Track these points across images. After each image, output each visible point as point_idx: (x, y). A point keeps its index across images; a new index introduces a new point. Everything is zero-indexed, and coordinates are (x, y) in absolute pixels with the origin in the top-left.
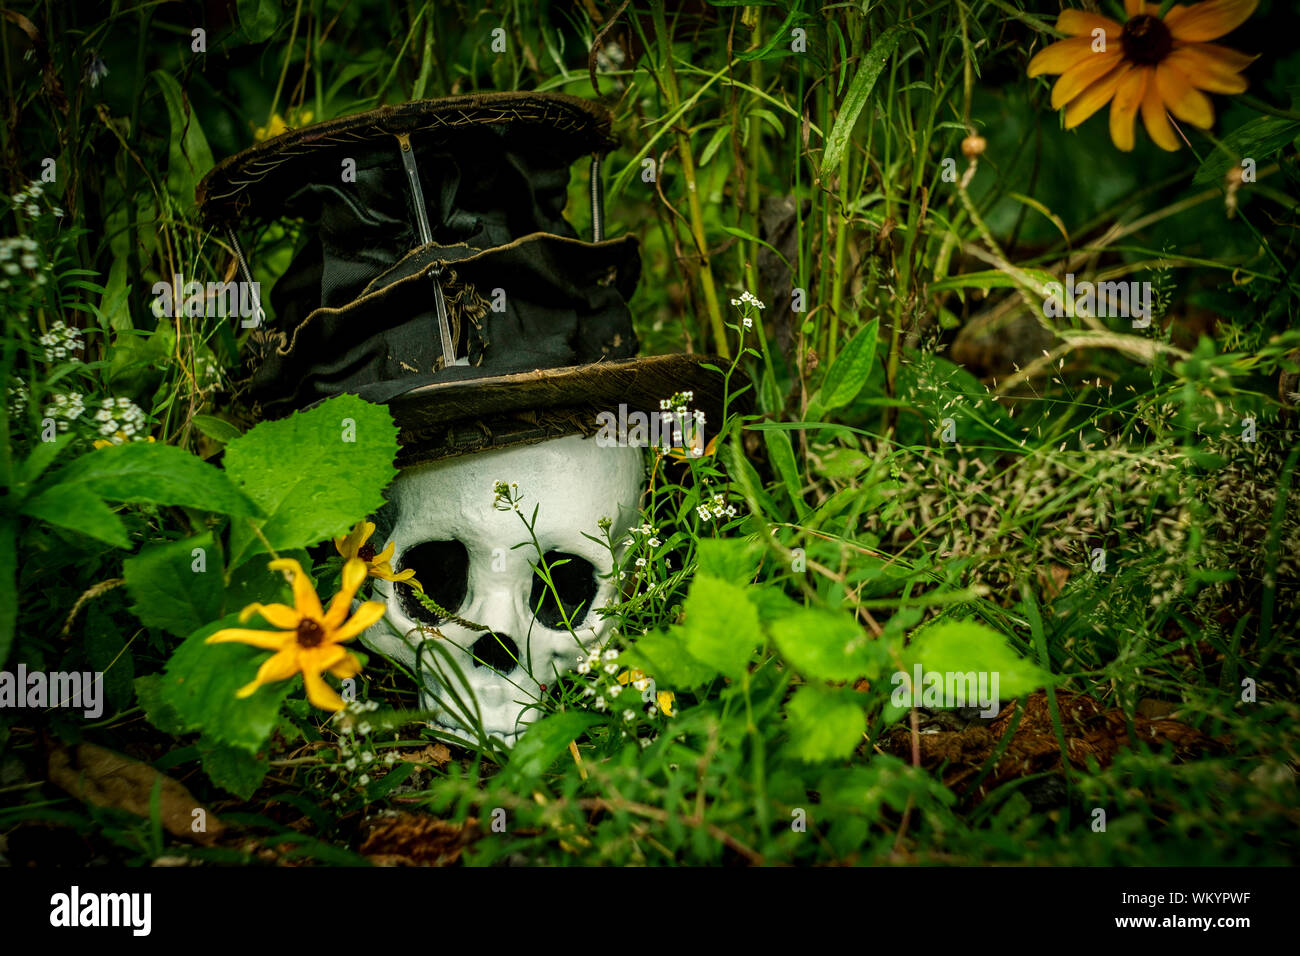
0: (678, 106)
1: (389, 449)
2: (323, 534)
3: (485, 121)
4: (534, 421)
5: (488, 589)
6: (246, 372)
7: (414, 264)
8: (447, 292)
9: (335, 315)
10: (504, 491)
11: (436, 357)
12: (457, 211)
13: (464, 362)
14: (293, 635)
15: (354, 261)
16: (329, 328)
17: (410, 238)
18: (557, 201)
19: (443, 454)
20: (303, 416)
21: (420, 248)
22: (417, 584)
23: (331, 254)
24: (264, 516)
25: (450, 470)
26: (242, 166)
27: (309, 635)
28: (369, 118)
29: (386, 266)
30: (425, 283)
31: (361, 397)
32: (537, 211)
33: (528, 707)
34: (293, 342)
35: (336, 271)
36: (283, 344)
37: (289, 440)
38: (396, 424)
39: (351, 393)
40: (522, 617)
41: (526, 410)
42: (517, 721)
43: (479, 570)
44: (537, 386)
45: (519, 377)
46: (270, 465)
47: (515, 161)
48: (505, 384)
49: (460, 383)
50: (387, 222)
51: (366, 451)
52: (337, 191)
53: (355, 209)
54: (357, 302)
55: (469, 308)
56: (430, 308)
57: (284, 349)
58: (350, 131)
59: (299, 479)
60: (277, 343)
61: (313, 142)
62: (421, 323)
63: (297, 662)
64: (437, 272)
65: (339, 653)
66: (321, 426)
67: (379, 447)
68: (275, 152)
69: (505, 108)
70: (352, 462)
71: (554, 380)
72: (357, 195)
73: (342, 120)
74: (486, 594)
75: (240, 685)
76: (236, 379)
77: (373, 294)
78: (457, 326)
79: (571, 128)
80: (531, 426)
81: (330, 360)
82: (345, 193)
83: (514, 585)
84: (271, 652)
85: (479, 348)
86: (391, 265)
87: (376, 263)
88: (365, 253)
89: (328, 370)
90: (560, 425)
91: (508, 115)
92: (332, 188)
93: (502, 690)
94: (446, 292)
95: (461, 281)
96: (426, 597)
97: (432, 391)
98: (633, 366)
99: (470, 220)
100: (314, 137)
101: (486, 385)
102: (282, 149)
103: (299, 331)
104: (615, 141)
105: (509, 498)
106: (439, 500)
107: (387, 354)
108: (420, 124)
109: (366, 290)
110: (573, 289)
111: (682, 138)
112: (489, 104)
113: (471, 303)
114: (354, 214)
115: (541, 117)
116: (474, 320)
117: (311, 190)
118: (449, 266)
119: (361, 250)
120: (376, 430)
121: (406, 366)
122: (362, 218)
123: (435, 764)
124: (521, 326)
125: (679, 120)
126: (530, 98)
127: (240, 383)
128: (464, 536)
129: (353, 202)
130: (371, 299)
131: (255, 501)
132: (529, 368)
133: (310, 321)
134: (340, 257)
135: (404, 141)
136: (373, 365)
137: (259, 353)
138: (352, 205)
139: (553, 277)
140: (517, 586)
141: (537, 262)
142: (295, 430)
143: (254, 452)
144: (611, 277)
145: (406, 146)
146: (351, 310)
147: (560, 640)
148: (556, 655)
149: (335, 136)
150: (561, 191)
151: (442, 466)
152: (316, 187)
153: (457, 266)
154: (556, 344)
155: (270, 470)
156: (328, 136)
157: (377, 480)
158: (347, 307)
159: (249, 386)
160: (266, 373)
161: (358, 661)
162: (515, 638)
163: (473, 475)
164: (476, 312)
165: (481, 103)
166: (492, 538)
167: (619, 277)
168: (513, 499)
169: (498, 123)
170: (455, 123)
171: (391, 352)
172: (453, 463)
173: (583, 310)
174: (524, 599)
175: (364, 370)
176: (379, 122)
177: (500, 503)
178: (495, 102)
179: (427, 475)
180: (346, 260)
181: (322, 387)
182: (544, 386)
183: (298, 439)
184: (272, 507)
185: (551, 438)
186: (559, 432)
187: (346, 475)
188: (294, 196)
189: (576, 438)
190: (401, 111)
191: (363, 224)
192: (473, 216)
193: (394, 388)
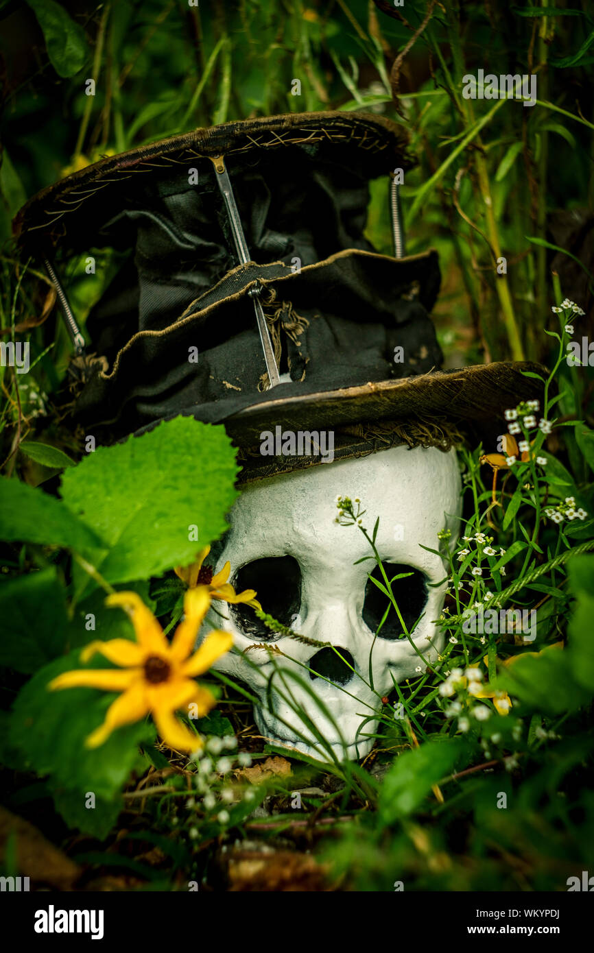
0: (474, 124)
1: (228, 472)
2: (167, 563)
3: (296, 141)
4: (361, 434)
5: (323, 604)
6: (70, 397)
7: (235, 284)
8: (269, 311)
9: (157, 337)
10: (347, 506)
11: (260, 375)
12: (269, 232)
13: (286, 379)
14: (138, 674)
15: (171, 285)
16: (151, 351)
17: (224, 260)
18: (358, 220)
19: (273, 471)
20: (139, 440)
21: (239, 268)
22: (257, 605)
23: (147, 279)
24: (107, 547)
25: (279, 486)
26: (58, 196)
27: (156, 671)
28: (183, 141)
29: (201, 289)
30: (246, 302)
31: (197, 418)
32: (341, 231)
33: (369, 719)
34: (116, 365)
35: (152, 296)
36: (104, 368)
37: (126, 466)
38: (233, 445)
39: (186, 415)
40: (357, 629)
41: (354, 423)
42: (358, 733)
43: (313, 585)
44: (370, 400)
45: (353, 391)
46: (109, 493)
47: (321, 181)
48: (339, 399)
49: (294, 399)
50: (201, 245)
51: (206, 474)
52: (152, 216)
53: (171, 234)
54: (178, 323)
55: (288, 326)
56: (252, 326)
57: (108, 373)
58: (165, 155)
59: (139, 506)
60: (98, 367)
61: (129, 168)
62: (241, 343)
63: (146, 701)
64: (257, 291)
65: (190, 689)
66: (158, 450)
67: (219, 470)
68: (91, 180)
69: (315, 128)
70: (193, 486)
71: (386, 392)
72: (171, 219)
73: (157, 145)
74: (321, 608)
75: (91, 730)
76: (58, 404)
77: (195, 315)
78: (278, 344)
79: (375, 148)
80: (359, 439)
81: (152, 382)
82: (160, 219)
83: (347, 598)
84: (117, 693)
85: (300, 364)
86: (206, 288)
87: (191, 286)
88: (180, 277)
89: (150, 392)
90: (386, 437)
91: (317, 135)
92: (147, 214)
93: (340, 702)
94: (265, 311)
95: (279, 299)
96: (269, 616)
97: (267, 408)
98: (462, 376)
99: (281, 240)
100: (129, 163)
101: (321, 400)
102: (98, 176)
103: (122, 355)
104: (412, 160)
105: (351, 513)
106: (270, 517)
107: (209, 374)
108: (234, 146)
109: (186, 312)
110: (381, 304)
111: (478, 155)
112: (300, 123)
113: (289, 321)
114: (170, 239)
115: (348, 136)
116: (293, 337)
117: (126, 217)
118: (269, 284)
119: (176, 274)
120: (213, 452)
121: (229, 386)
122: (178, 242)
123: (278, 780)
124: (336, 341)
125: (475, 138)
126: (339, 118)
127: (62, 407)
128: (297, 551)
129: (168, 227)
130: (193, 320)
131: (98, 532)
132: (361, 381)
133: (133, 344)
134: (155, 281)
135: (218, 163)
136: (194, 386)
137: (80, 377)
138: (167, 230)
139: (365, 293)
140: (351, 599)
141: (350, 279)
142: (132, 456)
143: (91, 480)
144: (415, 291)
145: (220, 169)
146: (173, 332)
147: (394, 649)
148: (390, 664)
149: (150, 161)
150: (362, 210)
151: (272, 483)
152: (132, 214)
153: (275, 284)
154: (371, 358)
155: (109, 499)
156: (143, 161)
157: (219, 504)
158: (168, 329)
159: (73, 410)
160: (91, 396)
161: (211, 695)
162: (351, 651)
163: (303, 490)
164: (294, 329)
165: (293, 123)
166: (325, 553)
167: (422, 292)
168: (355, 514)
169: (308, 143)
170: (267, 144)
171: (213, 373)
172: (282, 480)
173: (390, 323)
174: (357, 611)
175: (186, 391)
176: (194, 145)
177: (343, 519)
178: (306, 122)
179: (257, 492)
180: (162, 284)
181: (145, 408)
182: (377, 399)
183: (135, 465)
184: (114, 536)
185: (378, 450)
186: (386, 444)
187: (188, 500)
188: (109, 224)
189: (402, 449)
190: (215, 133)
191: (178, 248)
192: (283, 236)
193: (227, 406)
